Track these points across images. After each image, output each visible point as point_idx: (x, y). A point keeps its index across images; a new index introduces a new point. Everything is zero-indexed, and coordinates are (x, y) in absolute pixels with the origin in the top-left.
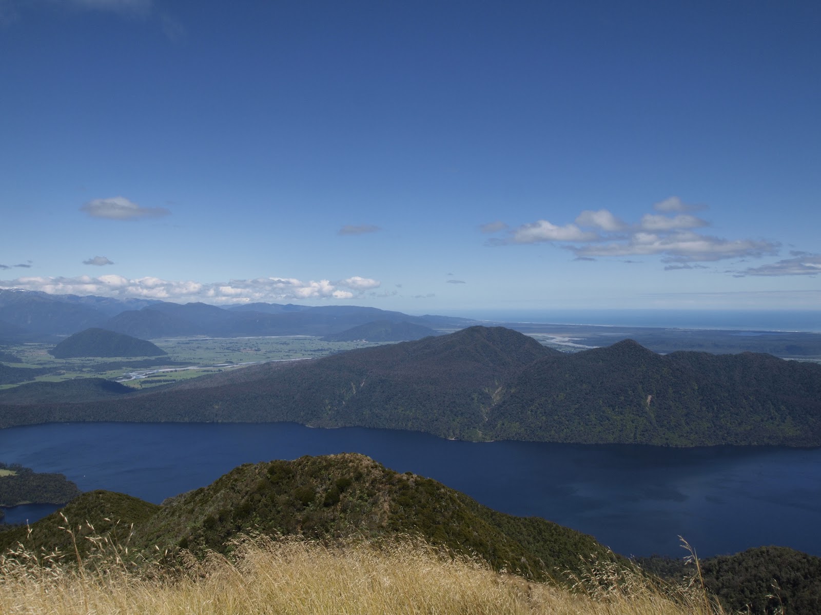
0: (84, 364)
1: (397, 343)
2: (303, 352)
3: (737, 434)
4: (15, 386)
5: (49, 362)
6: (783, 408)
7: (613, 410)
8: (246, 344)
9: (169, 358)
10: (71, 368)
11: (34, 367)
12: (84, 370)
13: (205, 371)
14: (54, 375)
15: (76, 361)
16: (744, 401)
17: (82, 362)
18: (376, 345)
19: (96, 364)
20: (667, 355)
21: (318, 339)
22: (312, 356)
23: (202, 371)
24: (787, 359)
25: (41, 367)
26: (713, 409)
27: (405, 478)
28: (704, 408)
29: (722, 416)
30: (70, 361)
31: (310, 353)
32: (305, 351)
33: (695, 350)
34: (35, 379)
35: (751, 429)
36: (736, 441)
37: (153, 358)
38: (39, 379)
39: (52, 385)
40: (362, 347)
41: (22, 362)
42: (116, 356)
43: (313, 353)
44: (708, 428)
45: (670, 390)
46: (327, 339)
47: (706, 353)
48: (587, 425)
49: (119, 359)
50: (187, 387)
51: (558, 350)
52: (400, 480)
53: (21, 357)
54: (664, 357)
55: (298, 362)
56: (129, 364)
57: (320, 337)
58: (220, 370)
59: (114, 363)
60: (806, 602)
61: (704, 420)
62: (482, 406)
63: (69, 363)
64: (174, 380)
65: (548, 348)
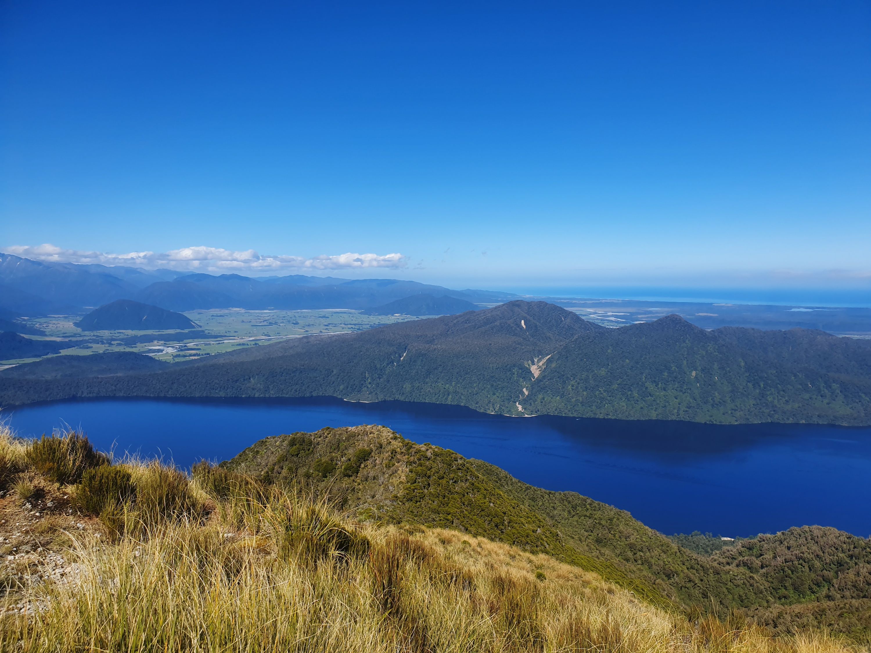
0: (113, 337)
1: (437, 317)
2: (343, 325)
3: (785, 413)
4: (37, 360)
5: (74, 335)
6: (835, 386)
7: (656, 386)
8: (284, 317)
9: (203, 331)
10: (100, 341)
11: (58, 339)
12: (113, 342)
13: (240, 345)
14: (81, 348)
15: (106, 333)
16: (793, 378)
17: (112, 335)
18: (417, 319)
19: (126, 337)
20: (712, 331)
21: (359, 313)
22: (352, 329)
23: (237, 345)
24: (841, 336)
25: (67, 340)
26: (760, 386)
27: (423, 449)
28: (750, 385)
29: (768, 393)
30: (98, 334)
31: (350, 326)
32: (345, 324)
33: (742, 326)
34: (60, 353)
35: (799, 407)
36: (783, 419)
37: (186, 331)
38: (64, 352)
39: (78, 358)
40: (402, 321)
41: (46, 335)
42: (147, 329)
43: (353, 326)
44: (753, 405)
45: (716, 366)
46: (368, 312)
47: (753, 329)
48: (628, 400)
49: (149, 332)
50: (221, 361)
51: (600, 324)
52: (418, 451)
53: (45, 330)
54: (710, 332)
55: (338, 336)
56: (160, 338)
57: (360, 311)
58: (256, 344)
59: (145, 336)
60: (850, 583)
61: (750, 397)
62: (521, 380)
63: (98, 336)
64: (208, 354)
65: (590, 323)
